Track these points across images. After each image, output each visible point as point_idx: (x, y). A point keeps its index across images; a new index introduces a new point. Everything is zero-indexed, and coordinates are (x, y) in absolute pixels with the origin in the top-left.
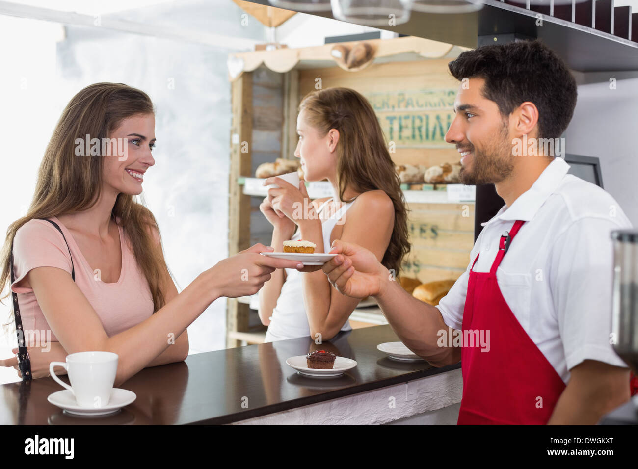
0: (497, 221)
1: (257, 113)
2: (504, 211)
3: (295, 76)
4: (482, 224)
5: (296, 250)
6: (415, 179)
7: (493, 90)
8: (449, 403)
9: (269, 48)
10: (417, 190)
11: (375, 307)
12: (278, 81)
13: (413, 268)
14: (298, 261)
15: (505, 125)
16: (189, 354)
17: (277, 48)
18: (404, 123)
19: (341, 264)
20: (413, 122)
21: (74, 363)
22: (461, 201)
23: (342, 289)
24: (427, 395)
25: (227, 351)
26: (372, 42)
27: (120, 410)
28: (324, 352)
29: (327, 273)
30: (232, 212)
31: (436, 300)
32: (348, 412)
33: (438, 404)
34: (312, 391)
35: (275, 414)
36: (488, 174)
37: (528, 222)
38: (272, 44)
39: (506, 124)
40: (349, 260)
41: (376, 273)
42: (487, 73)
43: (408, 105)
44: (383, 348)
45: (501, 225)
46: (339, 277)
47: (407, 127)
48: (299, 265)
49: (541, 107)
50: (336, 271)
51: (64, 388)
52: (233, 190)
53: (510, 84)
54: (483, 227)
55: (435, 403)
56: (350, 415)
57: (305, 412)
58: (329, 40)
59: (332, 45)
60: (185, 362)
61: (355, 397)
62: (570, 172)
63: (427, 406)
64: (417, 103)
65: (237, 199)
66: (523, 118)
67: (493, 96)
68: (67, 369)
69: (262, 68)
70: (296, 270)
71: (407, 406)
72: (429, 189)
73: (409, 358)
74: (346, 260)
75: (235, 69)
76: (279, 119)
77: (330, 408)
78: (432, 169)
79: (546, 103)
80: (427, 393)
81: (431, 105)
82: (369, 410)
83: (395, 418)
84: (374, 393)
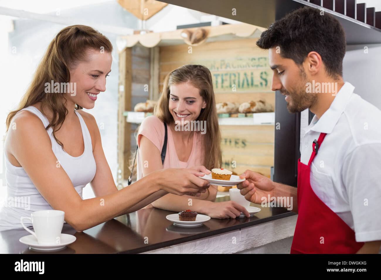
0: (310, 131)
1: (135, 73)
3: (157, 50)
6: (233, 111)
9: (142, 33)
10: (234, 117)
12: (146, 53)
17: (147, 32)
18: (224, 78)
20: (230, 77)
22: (262, 123)
24: (252, 237)
26: (206, 28)
27: (66, 247)
30: (120, 133)
33: (259, 243)
35: (162, 248)
38: (143, 30)
39: (303, 70)
43: (227, 67)
47: (226, 80)
52: (120, 120)
55: (257, 243)
56: (207, 250)
58: (179, 27)
59: (181, 30)
63: (252, 245)
64: (233, 66)
65: (122, 125)
69: (138, 45)
71: (240, 244)
72: (242, 116)
75: (122, 45)
76: (147, 77)
77: (195, 245)
78: (243, 105)
80: (252, 236)
81: (241, 67)
82: (218, 247)
83: (233, 252)
84: (221, 236)
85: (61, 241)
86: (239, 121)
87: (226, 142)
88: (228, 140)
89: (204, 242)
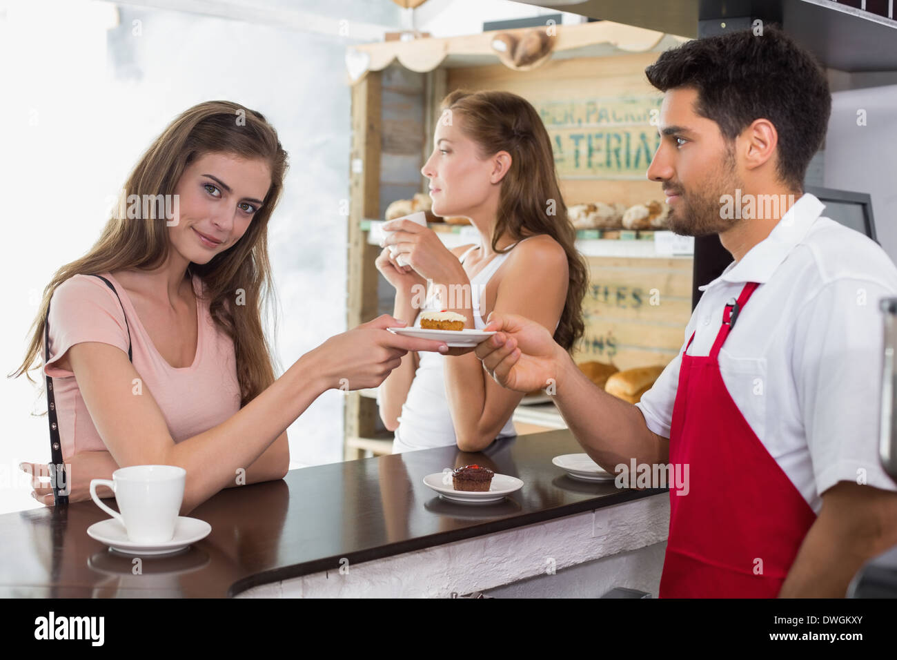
0: (720, 283)
1: (388, 129)
2: (732, 268)
3: (441, 76)
4: (701, 288)
5: (438, 326)
6: (610, 223)
7: (710, 105)
8: (653, 540)
9: (405, 38)
10: (612, 239)
11: (549, 404)
12: (418, 84)
13: (607, 349)
14: (441, 341)
15: (731, 154)
16: (289, 469)
17: (416, 37)
18: (595, 143)
19: (502, 345)
20: (608, 143)
21: (123, 481)
22: (675, 255)
23: (503, 379)
24: (622, 528)
25: (345, 464)
26: (550, 29)
27: (189, 548)
28: (477, 467)
29: (483, 358)
30: (352, 269)
31: (637, 395)
32: (510, 552)
33: (638, 542)
34: (459, 522)
35: (407, 554)
36: (709, 222)
37: (763, 284)
38: (408, 32)
39: (732, 152)
40: (512, 340)
41: (550, 356)
42: (699, 81)
43: (600, 118)
44: (561, 462)
45: (725, 289)
46: (498, 364)
47: (599, 149)
48: (443, 347)
49: (781, 124)
50: (495, 355)
51: (110, 517)
52: (353, 239)
53: (734, 94)
54: (702, 293)
55: (634, 540)
56: (513, 556)
57: (449, 553)
58: (488, 27)
59: (493, 34)
60: (284, 481)
61: (520, 531)
62: (824, 214)
63: (622, 545)
64: (614, 116)
65: (358, 251)
66: (756, 142)
67: (710, 112)
68: (115, 489)
69: (395, 66)
70: (438, 353)
71: (593, 544)
72: (630, 237)
73: (597, 477)
74: (510, 340)
75: (357, 67)
76: (419, 138)
77: (484, 547)
78: (633, 210)
79: (787, 117)
80: (622, 526)
81: (633, 119)
82: (540, 549)
83: (576, 561)
84: (547, 525)
85: (175, 533)
86: (621, 248)
87: (596, 293)
88: (601, 290)
89: (504, 538)
